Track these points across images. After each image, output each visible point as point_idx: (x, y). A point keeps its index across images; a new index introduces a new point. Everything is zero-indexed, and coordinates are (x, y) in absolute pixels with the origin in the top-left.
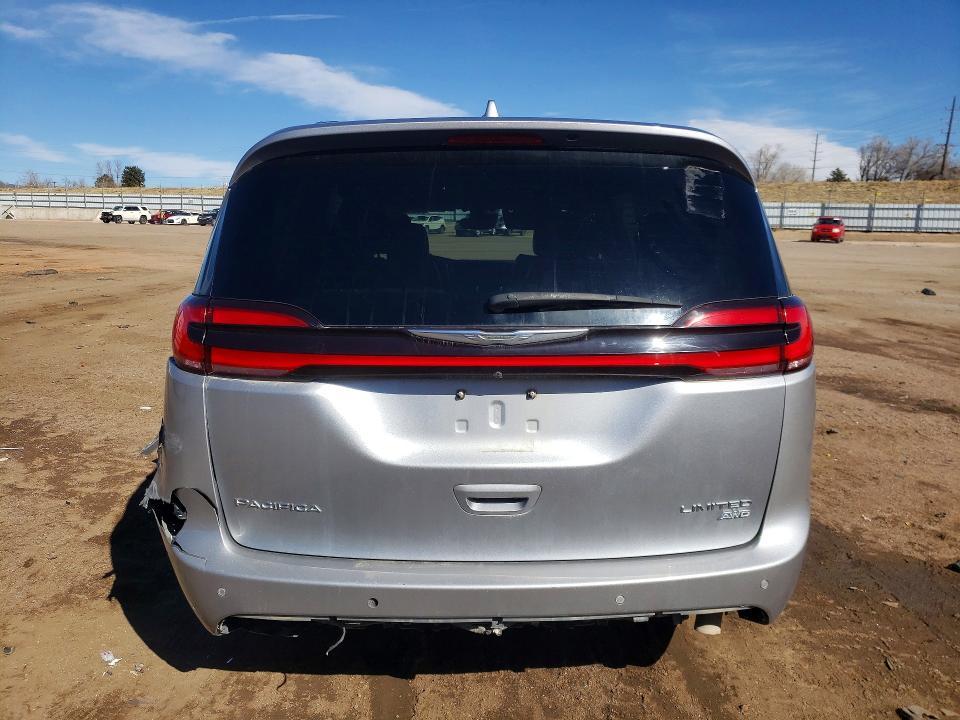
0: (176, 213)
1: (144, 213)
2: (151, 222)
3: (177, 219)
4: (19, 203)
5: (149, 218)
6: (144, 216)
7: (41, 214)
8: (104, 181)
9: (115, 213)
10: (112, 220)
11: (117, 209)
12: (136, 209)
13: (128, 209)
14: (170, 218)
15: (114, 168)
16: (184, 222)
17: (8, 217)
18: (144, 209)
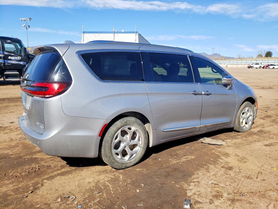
0: (272, 65)
1: (261, 65)
2: (263, 68)
3: (271, 67)
4: (230, 63)
5: (262, 67)
6: (261, 66)
7: (235, 66)
8: (260, 56)
9: (252, 66)
10: (251, 67)
11: (253, 64)
12: (258, 64)
13: (256, 64)
14: (269, 67)
15: (263, 52)
16: (274, 68)
17: (227, 67)
18: (261, 64)
